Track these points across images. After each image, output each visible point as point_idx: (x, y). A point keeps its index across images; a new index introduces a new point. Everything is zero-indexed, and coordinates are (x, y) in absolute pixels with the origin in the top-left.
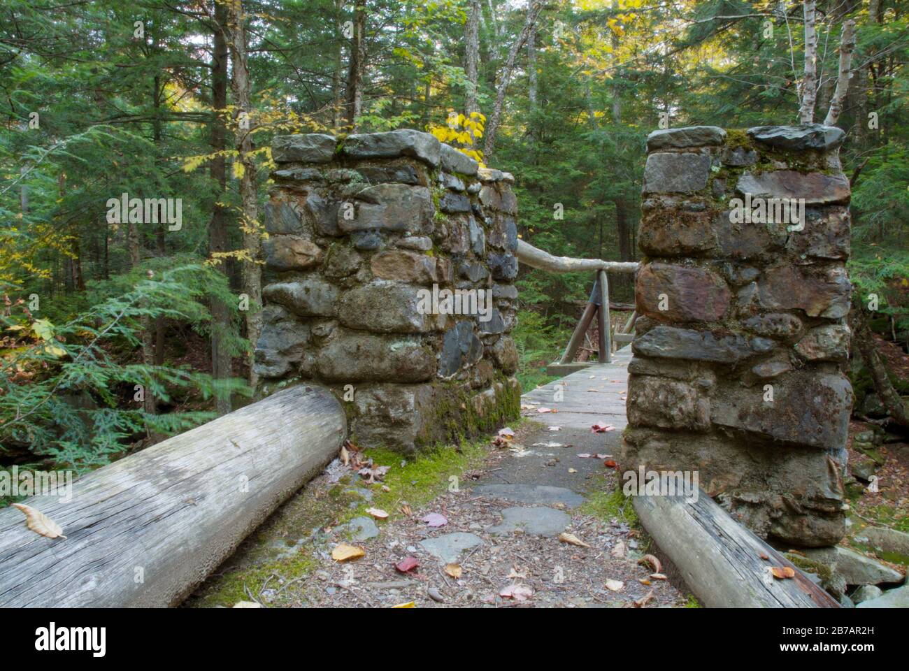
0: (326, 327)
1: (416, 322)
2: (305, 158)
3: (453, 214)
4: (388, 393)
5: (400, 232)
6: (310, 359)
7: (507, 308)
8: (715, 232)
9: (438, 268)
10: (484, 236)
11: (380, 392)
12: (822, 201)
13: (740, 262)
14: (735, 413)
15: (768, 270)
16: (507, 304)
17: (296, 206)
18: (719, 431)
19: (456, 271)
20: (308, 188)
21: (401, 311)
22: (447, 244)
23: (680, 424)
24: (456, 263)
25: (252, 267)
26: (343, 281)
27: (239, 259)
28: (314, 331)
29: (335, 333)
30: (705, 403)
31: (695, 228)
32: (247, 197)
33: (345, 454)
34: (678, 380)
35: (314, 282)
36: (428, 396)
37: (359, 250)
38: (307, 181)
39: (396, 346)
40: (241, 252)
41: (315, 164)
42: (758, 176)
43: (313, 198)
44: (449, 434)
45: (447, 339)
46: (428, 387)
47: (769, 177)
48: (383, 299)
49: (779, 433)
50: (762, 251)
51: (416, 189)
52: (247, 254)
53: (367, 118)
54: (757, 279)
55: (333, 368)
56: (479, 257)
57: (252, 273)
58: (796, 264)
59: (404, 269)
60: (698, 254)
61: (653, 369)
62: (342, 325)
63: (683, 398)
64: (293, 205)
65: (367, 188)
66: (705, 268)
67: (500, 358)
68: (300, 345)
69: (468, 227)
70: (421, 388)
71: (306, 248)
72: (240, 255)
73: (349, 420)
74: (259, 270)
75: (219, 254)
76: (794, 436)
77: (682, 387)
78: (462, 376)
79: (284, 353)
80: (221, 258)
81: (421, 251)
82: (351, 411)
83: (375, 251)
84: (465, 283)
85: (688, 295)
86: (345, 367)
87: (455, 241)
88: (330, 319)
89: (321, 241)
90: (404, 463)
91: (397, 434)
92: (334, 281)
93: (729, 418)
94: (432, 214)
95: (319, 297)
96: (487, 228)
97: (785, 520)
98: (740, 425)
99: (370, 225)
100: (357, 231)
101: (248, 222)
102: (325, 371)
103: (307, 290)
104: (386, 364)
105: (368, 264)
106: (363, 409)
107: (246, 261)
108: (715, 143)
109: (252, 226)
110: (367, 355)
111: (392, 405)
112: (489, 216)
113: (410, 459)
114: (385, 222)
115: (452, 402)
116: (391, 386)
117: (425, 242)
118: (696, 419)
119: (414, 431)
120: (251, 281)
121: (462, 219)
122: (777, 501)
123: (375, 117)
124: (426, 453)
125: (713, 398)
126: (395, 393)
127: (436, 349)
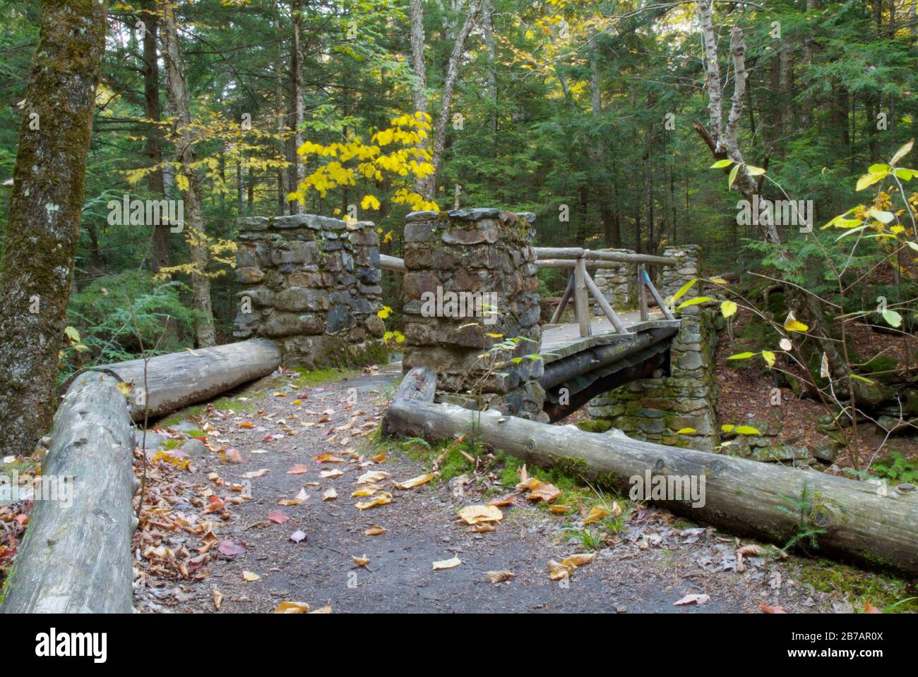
0: (269, 311)
1: (311, 306)
2: (254, 229)
3: (331, 252)
4: (300, 340)
5: (301, 264)
6: (262, 327)
7: (374, 299)
8: (433, 258)
9: (322, 279)
10: (352, 260)
11: (296, 340)
12: (475, 243)
13: (444, 271)
14: (446, 336)
15: (456, 274)
16: (374, 297)
17: (251, 252)
18: (440, 345)
19: (335, 280)
20: (256, 244)
21: (303, 301)
22: (327, 267)
23: (423, 343)
24: (334, 276)
25: (200, 280)
26: (276, 288)
27: (188, 272)
28: (263, 313)
29: (274, 314)
30: (434, 333)
31: (425, 257)
32: (192, 209)
33: (280, 369)
34: (423, 324)
35: (262, 289)
36: (320, 342)
37: (283, 273)
38: (256, 240)
39: (302, 318)
40: (190, 266)
41: (260, 231)
42: (450, 233)
43: (259, 249)
44: (334, 362)
45: (330, 314)
46: (320, 337)
47: (454, 233)
48: (295, 296)
49: (462, 343)
50: (452, 265)
51: (308, 243)
52: (194, 267)
53: (310, 124)
54: (452, 277)
55: (273, 330)
56: (350, 272)
57: (201, 287)
58: (466, 270)
59: (304, 281)
60: (428, 268)
61: (412, 320)
62: (277, 309)
63: (424, 331)
64: (249, 252)
65: (285, 243)
66: (431, 273)
67: (369, 327)
68: (257, 320)
69: (341, 257)
70: (316, 337)
71: (257, 273)
72: (188, 268)
73: (282, 355)
74: (207, 283)
75: (167, 269)
76: (467, 344)
77: (424, 326)
78: (341, 334)
79: (248, 325)
80: (169, 272)
81: (312, 272)
82: (283, 351)
83: (290, 273)
84: (340, 286)
85: (423, 286)
86: (280, 330)
87: (332, 265)
88: (271, 307)
89: (265, 269)
90: (308, 372)
91: (305, 359)
92: (271, 288)
93: (443, 339)
94: (317, 254)
95: (265, 296)
96: (355, 256)
97: (469, 381)
98: (448, 341)
99: (287, 261)
100: (281, 264)
101: (194, 235)
102: (270, 332)
103: (259, 293)
104: (298, 326)
105: (287, 280)
106: (288, 348)
107: (193, 275)
108: (433, 219)
109: (198, 238)
110: (289, 323)
111: (302, 345)
112: (356, 249)
113: (311, 370)
114: (294, 259)
115: (335, 346)
116: (301, 337)
117: (314, 268)
118: (430, 340)
119: (312, 357)
120: (201, 294)
121: (337, 254)
122: (465, 373)
123: (318, 122)
124: (320, 369)
125: (437, 330)
126: (303, 340)
127: (323, 319)
